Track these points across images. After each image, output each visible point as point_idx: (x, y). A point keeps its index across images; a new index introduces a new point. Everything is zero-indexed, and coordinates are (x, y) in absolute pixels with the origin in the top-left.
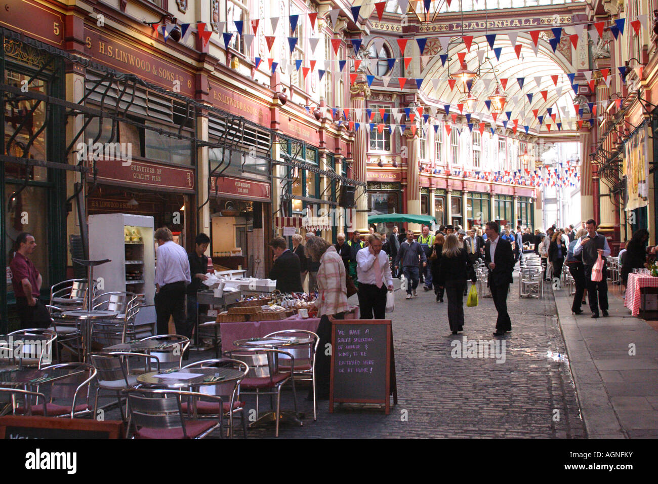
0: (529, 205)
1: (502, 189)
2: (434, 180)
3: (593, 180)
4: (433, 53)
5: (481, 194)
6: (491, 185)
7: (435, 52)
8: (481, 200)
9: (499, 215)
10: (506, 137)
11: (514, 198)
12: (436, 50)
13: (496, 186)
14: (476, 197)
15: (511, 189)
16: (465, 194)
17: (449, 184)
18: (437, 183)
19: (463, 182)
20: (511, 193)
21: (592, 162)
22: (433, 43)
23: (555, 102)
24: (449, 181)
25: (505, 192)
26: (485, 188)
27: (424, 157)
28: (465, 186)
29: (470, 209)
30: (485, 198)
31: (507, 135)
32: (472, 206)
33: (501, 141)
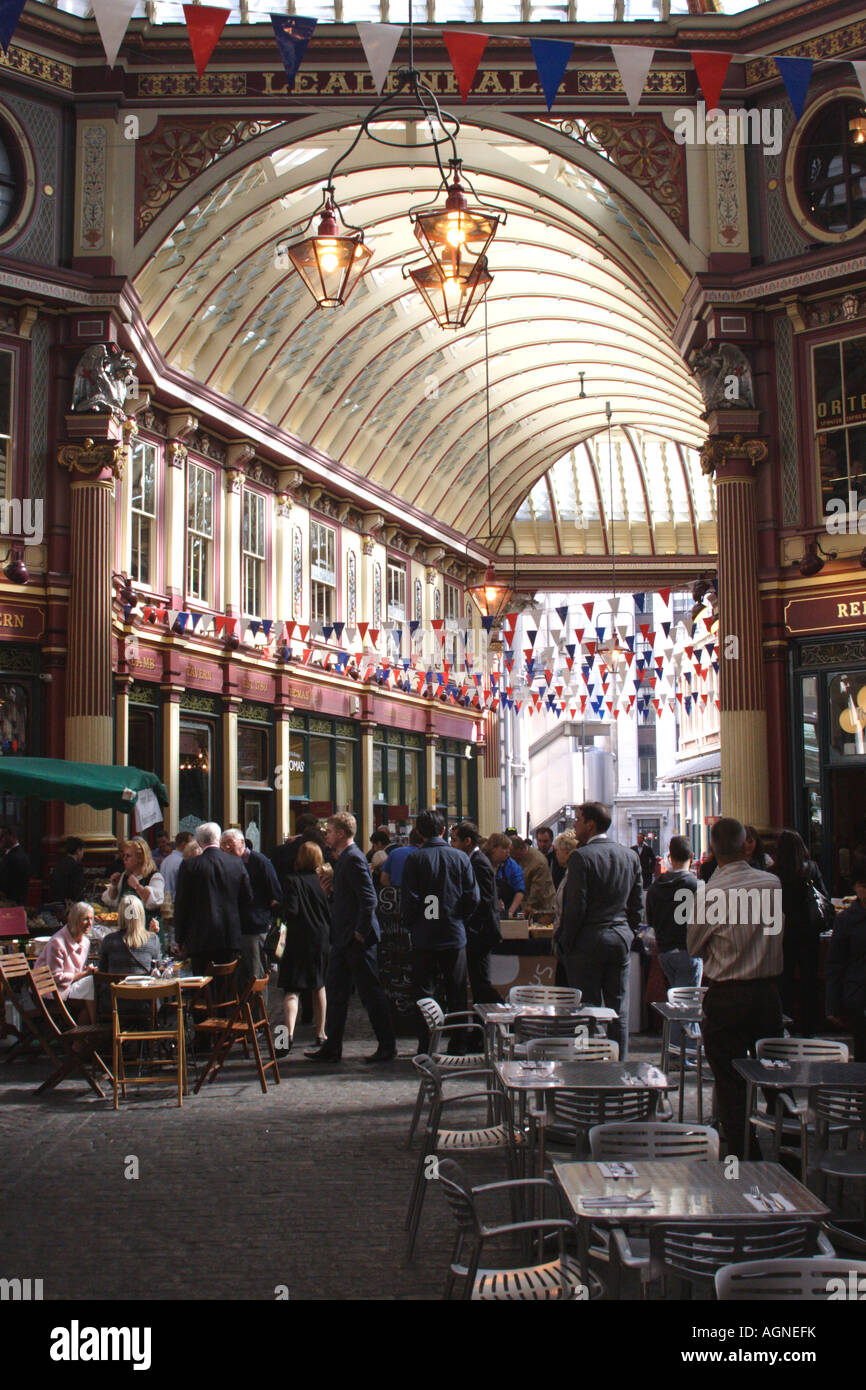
0: (464, 764)
1: (394, 712)
2: (179, 661)
3: (768, 651)
4: (185, 174)
5: (332, 720)
6: (363, 695)
7: (192, 169)
8: (332, 741)
9: (385, 791)
10: (409, 558)
11: (428, 742)
12: (196, 162)
13: (377, 702)
14: (319, 731)
15: (420, 715)
16: (286, 717)
17: (232, 679)
18: (190, 669)
19: (277, 675)
20: (419, 727)
21: (767, 586)
22: (185, 140)
23: (545, 474)
24: (233, 669)
25: (405, 722)
26: (347, 703)
27: (146, 579)
28: (285, 691)
29: (300, 766)
30: (343, 735)
31: (411, 552)
32: (305, 758)
33: (394, 568)
